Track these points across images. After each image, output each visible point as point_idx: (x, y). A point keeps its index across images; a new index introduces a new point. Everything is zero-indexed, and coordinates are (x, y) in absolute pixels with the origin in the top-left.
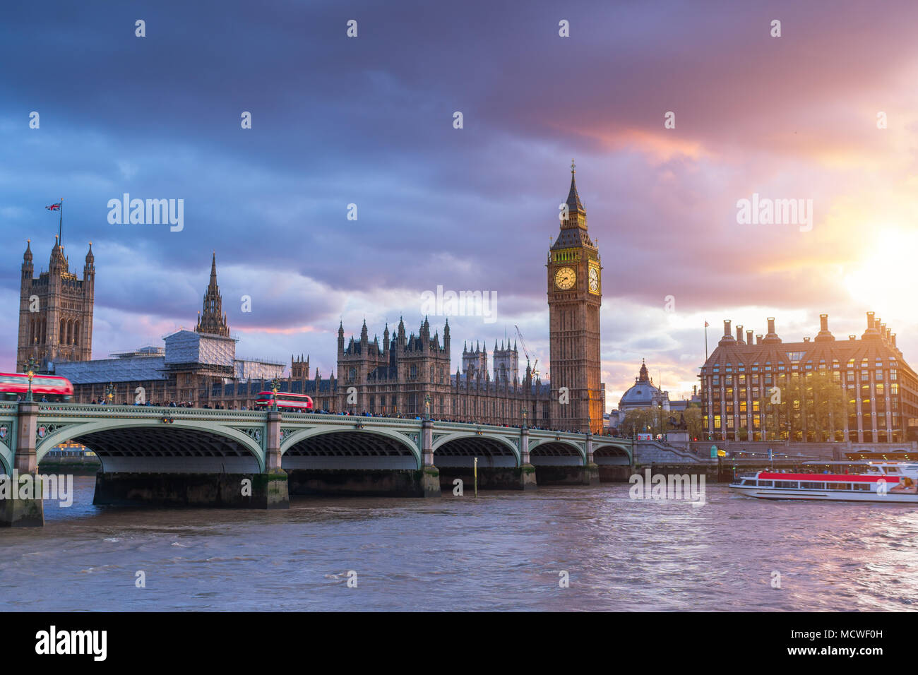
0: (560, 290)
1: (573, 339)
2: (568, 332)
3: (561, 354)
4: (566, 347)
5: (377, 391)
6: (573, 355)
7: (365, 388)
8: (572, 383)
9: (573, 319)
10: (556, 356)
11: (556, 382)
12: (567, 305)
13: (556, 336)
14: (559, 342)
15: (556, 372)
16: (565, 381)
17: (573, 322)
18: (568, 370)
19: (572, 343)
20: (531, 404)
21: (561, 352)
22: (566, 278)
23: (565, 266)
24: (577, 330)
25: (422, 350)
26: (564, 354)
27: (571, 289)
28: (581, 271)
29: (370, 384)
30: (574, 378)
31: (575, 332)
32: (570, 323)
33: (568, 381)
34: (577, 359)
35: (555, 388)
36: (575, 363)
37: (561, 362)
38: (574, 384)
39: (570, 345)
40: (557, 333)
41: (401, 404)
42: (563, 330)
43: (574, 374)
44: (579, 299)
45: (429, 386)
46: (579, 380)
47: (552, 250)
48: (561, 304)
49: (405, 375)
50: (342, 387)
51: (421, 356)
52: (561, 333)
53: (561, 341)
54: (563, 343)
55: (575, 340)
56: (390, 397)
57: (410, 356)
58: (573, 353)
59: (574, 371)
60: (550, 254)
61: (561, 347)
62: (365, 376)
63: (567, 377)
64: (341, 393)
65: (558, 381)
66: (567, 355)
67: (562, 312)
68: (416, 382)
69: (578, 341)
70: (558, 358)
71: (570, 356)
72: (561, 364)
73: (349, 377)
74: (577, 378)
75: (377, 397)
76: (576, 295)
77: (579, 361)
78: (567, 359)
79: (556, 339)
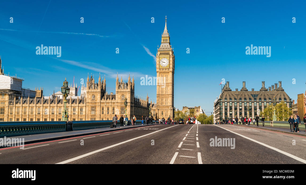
0: (162, 67)
1: (166, 86)
3: (161, 92)
4: (164, 89)
5: (105, 105)
6: (167, 92)
8: (166, 103)
9: (166, 78)
12: (164, 73)
15: (159, 98)
22: (165, 62)
23: (164, 57)
28: (171, 60)
29: (102, 102)
31: (167, 83)
44: (170, 71)
49: (119, 98)
56: (112, 107)
57: (122, 91)
59: (166, 98)
61: (161, 89)
62: (100, 98)
63: (164, 100)
69: (169, 87)
72: (161, 96)
74: (168, 101)
78: (164, 94)
79: (159, 86)
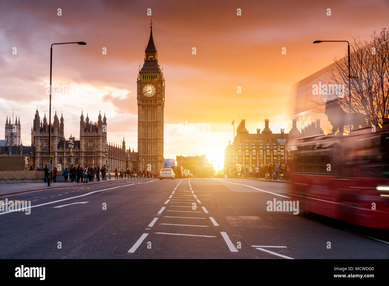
0: (146, 97)
1: (153, 126)
2: (149, 122)
3: (145, 135)
4: (148, 130)
5: (65, 155)
6: (153, 135)
7: (56, 153)
8: (152, 152)
9: (153, 115)
10: (142, 135)
11: (142, 151)
12: (149, 106)
13: (142, 124)
14: (144, 128)
15: (142, 145)
16: (147, 151)
17: (153, 116)
18: (149, 144)
19: (152, 129)
20: (125, 163)
21: (145, 133)
22: (150, 90)
23: (149, 83)
24: (155, 121)
25: (97, 132)
26: (147, 134)
27: (153, 97)
28: (159, 87)
29: (59, 151)
30: (153, 149)
31: (154, 122)
32: (151, 117)
33: (150, 150)
34: (155, 138)
35: (141, 154)
36: (154, 140)
37: (145, 139)
38: (153, 152)
39: (151, 130)
40: (143, 122)
41: (83, 163)
42: (146, 121)
43: (153, 146)
44: (157, 103)
45: (101, 153)
46: (156, 150)
47: (140, 73)
48: (146, 105)
49: (85, 146)
50: (39, 152)
51: (97, 135)
52: (145, 122)
53: (145, 127)
54: (146, 128)
55: (154, 127)
56: (74, 159)
57: (88, 135)
58: (153, 134)
60: (139, 75)
61: (145, 131)
62: (56, 146)
63: (149, 148)
64: (39, 156)
65: (143, 150)
66: (148, 136)
67: (146, 110)
68: (93, 151)
69: (156, 127)
70: (143, 137)
71: (151, 136)
72: (145, 140)
73: (44, 146)
74: (155, 149)
75: (65, 159)
76: (156, 101)
77: (156, 139)
78: (148, 138)
79: (142, 126)
